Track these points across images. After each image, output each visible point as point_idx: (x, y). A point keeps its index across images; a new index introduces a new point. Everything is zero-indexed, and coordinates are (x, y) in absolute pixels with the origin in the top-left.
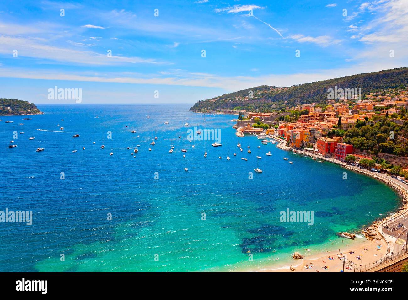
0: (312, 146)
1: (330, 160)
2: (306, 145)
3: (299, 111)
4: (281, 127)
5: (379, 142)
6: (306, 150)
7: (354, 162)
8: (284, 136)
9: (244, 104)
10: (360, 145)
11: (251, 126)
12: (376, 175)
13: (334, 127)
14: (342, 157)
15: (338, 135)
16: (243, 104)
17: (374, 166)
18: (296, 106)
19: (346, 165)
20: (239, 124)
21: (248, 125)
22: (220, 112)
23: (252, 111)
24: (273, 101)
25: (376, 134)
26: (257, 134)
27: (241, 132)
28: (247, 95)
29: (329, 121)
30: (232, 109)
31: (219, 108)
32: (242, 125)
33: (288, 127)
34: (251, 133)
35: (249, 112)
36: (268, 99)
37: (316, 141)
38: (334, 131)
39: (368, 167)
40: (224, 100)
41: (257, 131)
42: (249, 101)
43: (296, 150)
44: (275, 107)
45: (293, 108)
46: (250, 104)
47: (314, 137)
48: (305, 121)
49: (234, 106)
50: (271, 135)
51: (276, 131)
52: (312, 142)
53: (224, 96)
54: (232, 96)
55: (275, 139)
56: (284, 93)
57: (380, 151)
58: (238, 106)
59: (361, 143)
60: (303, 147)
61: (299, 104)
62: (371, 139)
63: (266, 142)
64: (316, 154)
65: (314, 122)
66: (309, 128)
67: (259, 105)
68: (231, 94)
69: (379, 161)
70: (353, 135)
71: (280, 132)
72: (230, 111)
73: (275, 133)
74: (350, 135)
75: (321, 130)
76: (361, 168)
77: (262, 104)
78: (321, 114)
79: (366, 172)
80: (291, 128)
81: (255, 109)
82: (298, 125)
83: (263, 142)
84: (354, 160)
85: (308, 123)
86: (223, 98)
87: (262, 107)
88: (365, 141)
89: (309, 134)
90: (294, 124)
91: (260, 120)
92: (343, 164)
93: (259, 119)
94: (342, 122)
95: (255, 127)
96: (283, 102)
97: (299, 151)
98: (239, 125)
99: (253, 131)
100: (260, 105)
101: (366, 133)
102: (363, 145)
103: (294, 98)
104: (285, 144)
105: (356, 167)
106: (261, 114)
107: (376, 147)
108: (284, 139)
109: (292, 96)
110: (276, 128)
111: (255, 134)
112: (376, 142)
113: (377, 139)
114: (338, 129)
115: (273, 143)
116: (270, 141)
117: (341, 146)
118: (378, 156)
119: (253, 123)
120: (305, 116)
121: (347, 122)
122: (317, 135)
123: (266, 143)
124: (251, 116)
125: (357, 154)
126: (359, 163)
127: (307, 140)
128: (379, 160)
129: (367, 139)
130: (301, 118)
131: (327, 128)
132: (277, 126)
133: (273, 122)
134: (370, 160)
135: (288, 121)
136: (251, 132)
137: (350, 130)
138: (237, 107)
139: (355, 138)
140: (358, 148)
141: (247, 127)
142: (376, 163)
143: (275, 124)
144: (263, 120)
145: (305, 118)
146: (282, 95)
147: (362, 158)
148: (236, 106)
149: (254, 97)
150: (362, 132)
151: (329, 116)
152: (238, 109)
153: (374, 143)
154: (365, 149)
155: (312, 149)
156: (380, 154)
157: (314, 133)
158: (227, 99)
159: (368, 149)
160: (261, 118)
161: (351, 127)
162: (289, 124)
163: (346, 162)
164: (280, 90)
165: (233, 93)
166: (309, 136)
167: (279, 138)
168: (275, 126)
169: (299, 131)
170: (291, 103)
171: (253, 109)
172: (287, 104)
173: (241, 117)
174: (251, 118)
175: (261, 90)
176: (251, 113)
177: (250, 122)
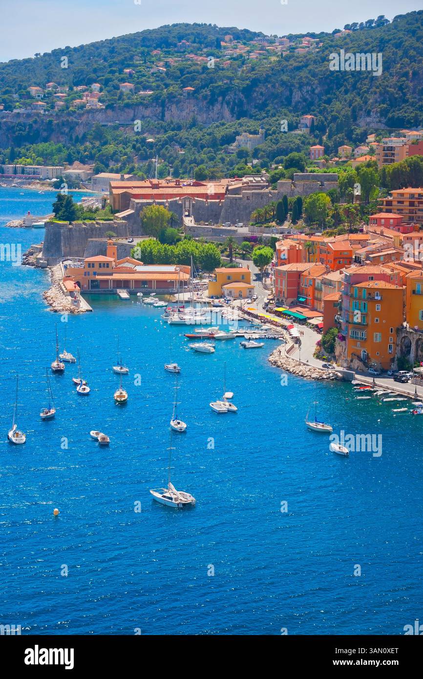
3: (380, 167)
8: (303, 305)
9: (80, 131)
11: (124, 252)
16: (72, 126)
18: (361, 139)
20: (55, 245)
21: (111, 250)
23: (126, 167)
24: (239, 112)
26: (160, 295)
27: (70, 285)
28: (93, 76)
30: (14, 157)
32: (76, 248)
33: (323, 256)
34: (124, 294)
36: (212, 102)
41: (159, 282)
42: (110, 112)
43: (370, 379)
44: (249, 147)
46: (116, 128)
48: (412, 221)
49: (20, 138)
50: (237, 303)
54: (10, 78)
55: (257, 321)
56: (298, 68)
58: (46, 140)
60: (404, 364)
61: (376, 131)
63: (211, 338)
67: (164, 137)
71: (285, 282)
77: (179, 128)
80: (341, 260)
81: (144, 158)
82: (379, 242)
83: (193, 339)
87: (183, 146)
90: (353, 236)
91: (176, 222)
93: (168, 214)
95: (148, 258)
96: (291, 118)
98: (59, 249)
99: (137, 282)
100: (170, 133)
103: (349, 97)
104: (314, 348)
106: (178, 186)
108: (303, 321)
109: (339, 86)
110: (261, 261)
111: (147, 294)
115: (249, 344)
116: (233, 332)
119: (134, 234)
120: (412, 196)
123: (208, 346)
124: (125, 200)
130: (389, 203)
132: (267, 251)
133: (243, 230)
135: (322, 225)
136: (124, 284)
138: (41, 146)
141: (101, 258)
143: (254, 240)
144: (189, 222)
145: (412, 204)
146: (285, 78)
148: (34, 138)
149: (137, 90)
152: (46, 158)
160: (177, 208)
162: (327, 240)
164: (276, 54)
167: (279, 314)
168: (257, 252)
169: (383, 277)
170: (333, 126)
171: (130, 160)
172: (313, 128)
173: (69, 204)
174: (126, 207)
175: (171, 49)
176: (122, 179)
177: (118, 231)
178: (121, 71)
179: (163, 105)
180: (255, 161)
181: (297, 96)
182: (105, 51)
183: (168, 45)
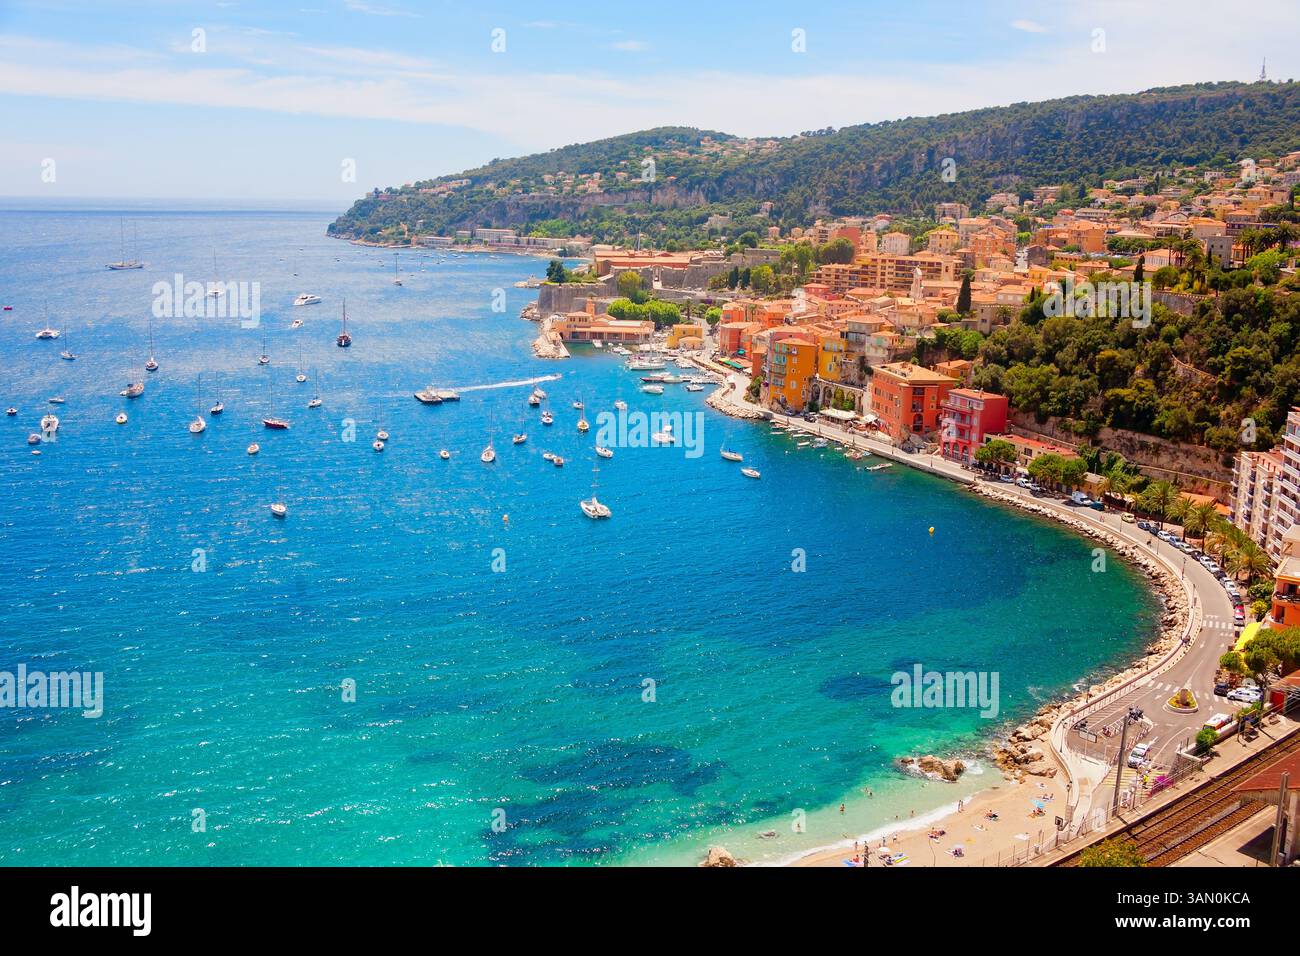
0: (853, 402)
1: (919, 459)
2: (830, 396)
3: (814, 245)
4: (729, 317)
5: (1104, 385)
6: (828, 418)
7: (1012, 470)
8: (743, 356)
9: (582, 210)
10: (1037, 395)
11: (599, 309)
12: (1085, 520)
13: (942, 319)
14: (965, 448)
15: (956, 354)
16: (576, 207)
17: (1081, 484)
18: (811, 223)
19: (978, 481)
20: (547, 302)
21: (590, 307)
22: (469, 242)
23: (617, 240)
24: (713, 198)
25: (1097, 351)
26: (626, 345)
27: (554, 335)
28: (595, 167)
29: (931, 295)
30: (528, 231)
31: (468, 223)
32: (564, 305)
33: (760, 317)
34: (598, 344)
35: (606, 247)
36: (690, 189)
37: (867, 377)
38: (941, 338)
39: (1060, 490)
40: (490, 186)
41: (627, 334)
42: (606, 195)
43: (785, 418)
44: (719, 227)
45: (797, 231)
46: (611, 208)
47: (863, 360)
48: (836, 291)
49: (533, 216)
50: (689, 354)
51: (712, 333)
52: (852, 384)
53: (491, 170)
54: (529, 169)
55: (703, 369)
56: (762, 164)
57: (1108, 421)
58: (554, 218)
59: (1040, 389)
60: (814, 408)
61: (823, 217)
62: (1076, 373)
63: (661, 381)
64: (867, 437)
65: (872, 296)
66: (843, 321)
67: (650, 216)
68: (526, 159)
69: (1100, 464)
70: (1011, 356)
71: (727, 337)
72: (517, 242)
73: (707, 340)
74: (1000, 352)
75: (891, 329)
76: (1034, 493)
77: (663, 209)
78: (903, 262)
79: (1052, 507)
81: (634, 232)
82: (806, 306)
83: (648, 382)
84: (1011, 458)
85: (848, 299)
86: (487, 179)
87: (665, 224)
88: (1056, 381)
89: (842, 347)
90: (786, 302)
91: (646, 285)
92: (969, 476)
93: (639, 279)
94: (975, 297)
95: (620, 315)
96: (753, 204)
97: (798, 424)
98: (550, 306)
99: (609, 334)
100: (655, 213)
101: (1061, 347)
102: (1045, 398)
103: (802, 188)
104: (744, 393)
105: (1016, 490)
106: (651, 256)
107: (1095, 404)
108: (739, 370)
109: (794, 180)
110: (713, 320)
111: (616, 345)
112: (1096, 384)
113: (1097, 370)
114: (958, 329)
115: (692, 388)
116: (681, 377)
117: (964, 399)
118: (1101, 441)
119: (612, 294)
120: (837, 270)
121: (994, 300)
122: (874, 353)
123: (658, 388)
124: (606, 267)
125: (1024, 436)
126: (1027, 472)
127: (835, 375)
128: (1103, 459)
129: (1063, 372)
130: (819, 276)
131: (916, 321)
132: (716, 311)
133: (701, 294)
134: (1067, 459)
135: (766, 291)
136: (599, 336)
137: (1002, 331)
138: (550, 222)
139: (1018, 368)
140: (1026, 410)
141: (581, 314)
142: (1091, 470)
143: (709, 302)
144: (658, 285)
145: (837, 277)
146: (750, 171)
147: (1039, 450)
148: (545, 216)
149: (630, 178)
150: (1047, 341)
151: (933, 270)
152: (553, 232)
153: (1085, 387)
154: (1054, 413)
155: (850, 415)
156: (1106, 433)
157: (862, 344)
158: (503, 184)
159: (1064, 413)
160: (648, 274)
161: (1006, 321)
162: (767, 304)
163: (980, 466)
164: (743, 152)
165: (535, 157)
166: (840, 358)
167: (722, 364)
168: (710, 312)
169: (800, 335)
170: (789, 211)
171: (621, 234)
172: (772, 213)
173: (560, 269)
174: (607, 272)
175: (660, 146)
176: (614, 250)
177: (599, 292)
178: (618, 163)
179: (650, 190)
180: (723, 238)
181: (760, 186)
182: (606, 147)
183: (658, 143)
